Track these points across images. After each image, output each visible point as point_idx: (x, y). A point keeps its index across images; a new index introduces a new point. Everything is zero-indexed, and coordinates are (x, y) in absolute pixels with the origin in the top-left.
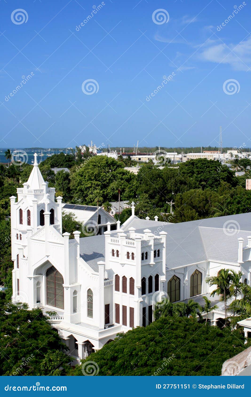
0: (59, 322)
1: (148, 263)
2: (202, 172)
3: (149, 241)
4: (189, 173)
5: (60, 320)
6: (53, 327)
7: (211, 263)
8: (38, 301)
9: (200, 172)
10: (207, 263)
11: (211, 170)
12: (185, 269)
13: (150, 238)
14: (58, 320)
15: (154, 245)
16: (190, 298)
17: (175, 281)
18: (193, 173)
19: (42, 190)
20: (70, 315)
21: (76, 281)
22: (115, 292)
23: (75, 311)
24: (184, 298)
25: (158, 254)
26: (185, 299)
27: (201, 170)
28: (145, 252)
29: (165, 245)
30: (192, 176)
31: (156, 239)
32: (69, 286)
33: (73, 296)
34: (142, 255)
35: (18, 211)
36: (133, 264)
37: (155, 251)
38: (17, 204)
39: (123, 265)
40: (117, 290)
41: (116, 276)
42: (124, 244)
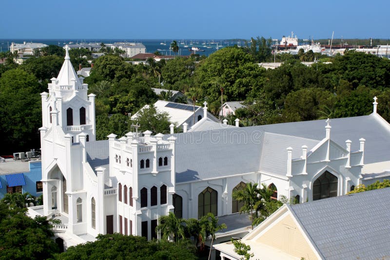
0: (64, 232)
1: (149, 172)
2: (355, 68)
3: (150, 147)
4: (341, 69)
5: (65, 229)
6: (57, 236)
7: (262, 175)
8: (55, 208)
9: (353, 69)
10: (257, 175)
11: (366, 67)
12: (224, 180)
13: (151, 143)
14: (63, 229)
15: (157, 152)
16: (231, 213)
17: (211, 193)
18: (346, 69)
19: (71, 87)
20: (72, 224)
21: (82, 188)
22: (118, 202)
23: (80, 220)
24: (223, 213)
25: (165, 162)
26: (225, 214)
27: (355, 66)
28: (146, 159)
29: (173, 152)
30: (343, 73)
31: (162, 145)
32: (72, 193)
33: (76, 204)
34: (142, 162)
35: (49, 108)
36: (130, 171)
37: (160, 159)
38: (47, 102)
39: (124, 173)
40: (120, 200)
41: (120, 184)
42: (125, 149)
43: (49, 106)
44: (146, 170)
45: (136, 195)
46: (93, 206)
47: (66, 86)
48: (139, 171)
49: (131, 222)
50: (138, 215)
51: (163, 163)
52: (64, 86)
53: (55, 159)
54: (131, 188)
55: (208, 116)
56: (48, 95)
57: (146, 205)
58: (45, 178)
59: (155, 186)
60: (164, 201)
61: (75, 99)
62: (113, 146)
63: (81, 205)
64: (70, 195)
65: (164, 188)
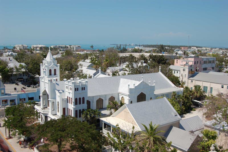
5: (48, 113)
12: (106, 95)
15: (81, 85)
20: (51, 111)
24: (105, 107)
25: (84, 89)
32: (50, 100)
33: (52, 104)
34: (76, 89)
35: (43, 69)
36: (71, 92)
37: (82, 88)
38: (42, 67)
39: (69, 93)
40: (68, 102)
41: (68, 97)
42: (69, 84)
44: (77, 92)
45: (73, 101)
46: (58, 105)
47: (49, 61)
48: (74, 92)
49: (72, 110)
50: (74, 108)
53: (45, 88)
54: (71, 98)
55: (101, 72)
56: (43, 64)
57: (77, 104)
58: (41, 95)
59: (80, 97)
60: (83, 103)
61: (52, 66)
62: (65, 83)
63: (54, 104)
64: (50, 101)
65: (83, 98)
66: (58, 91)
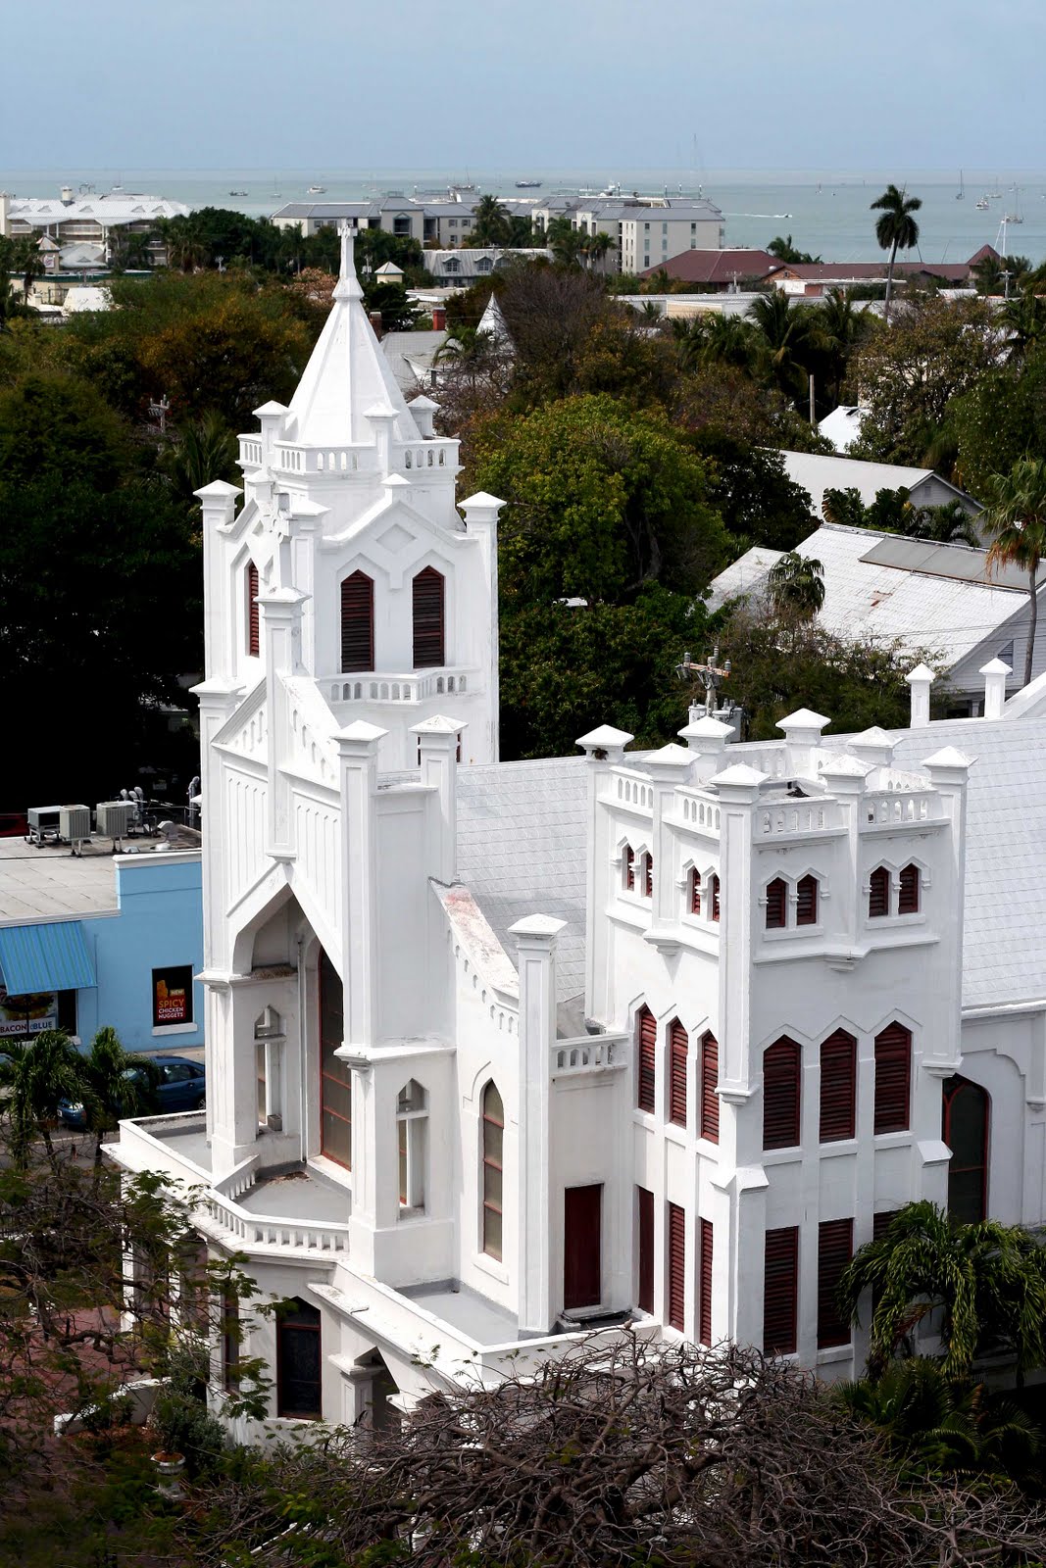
1: (812, 949)
5: (333, 1253)
15: (863, 836)
19: (369, 453)
20: (371, 1229)
23: (415, 1206)
25: (903, 892)
28: (799, 876)
31: (889, 796)
32: (372, 1054)
33: (393, 1118)
34: (777, 889)
35: (241, 574)
36: (712, 946)
37: (880, 877)
38: (234, 535)
39: (670, 949)
40: (646, 1101)
41: (644, 1013)
42: (676, 815)
43: (245, 563)
44: (795, 941)
46: (491, 1132)
47: (337, 451)
48: (756, 942)
49: (705, 1227)
50: (745, 1191)
51: (894, 900)
52: (326, 451)
53: (279, 859)
54: (708, 1039)
56: (240, 500)
57: (791, 1138)
58: (219, 965)
59: (848, 1029)
60: (893, 1113)
61: (387, 527)
62: (610, 794)
63: (421, 1124)
64: (364, 1065)
65: (895, 1043)
66: (499, 911)
